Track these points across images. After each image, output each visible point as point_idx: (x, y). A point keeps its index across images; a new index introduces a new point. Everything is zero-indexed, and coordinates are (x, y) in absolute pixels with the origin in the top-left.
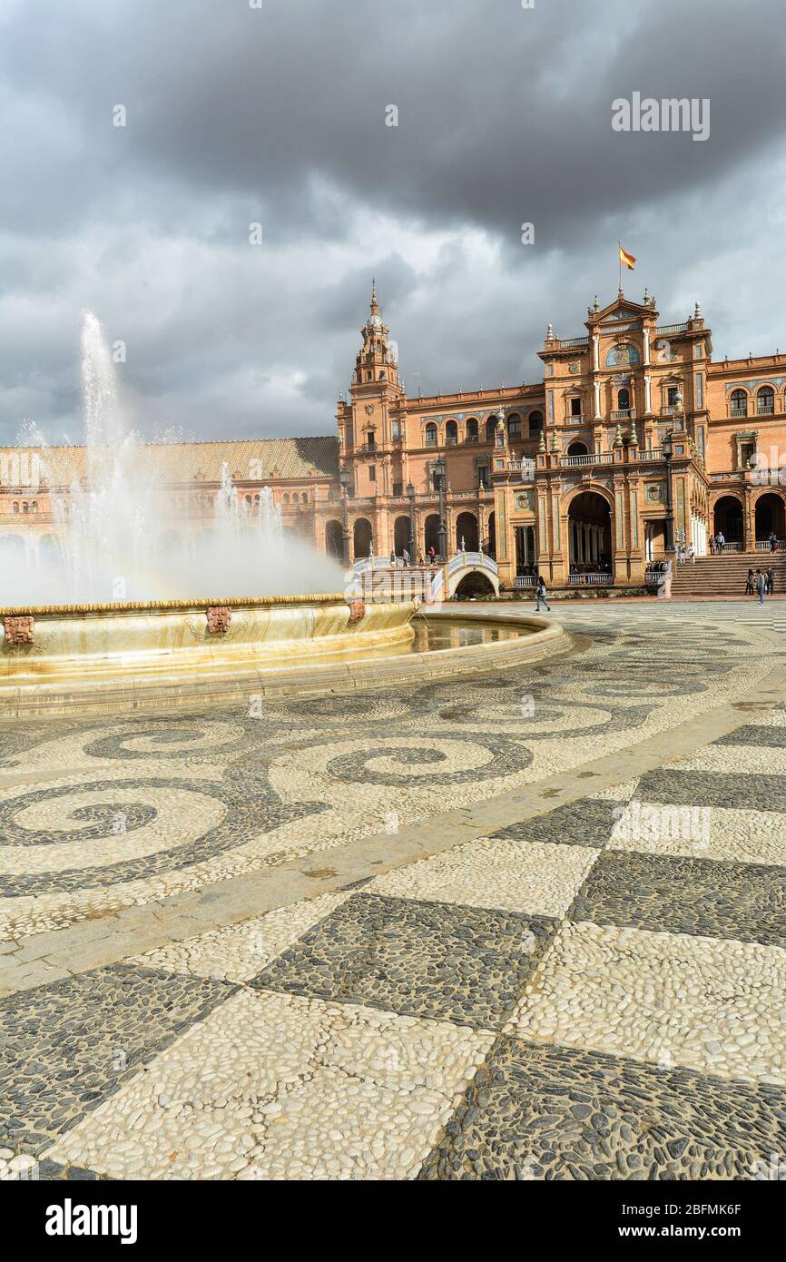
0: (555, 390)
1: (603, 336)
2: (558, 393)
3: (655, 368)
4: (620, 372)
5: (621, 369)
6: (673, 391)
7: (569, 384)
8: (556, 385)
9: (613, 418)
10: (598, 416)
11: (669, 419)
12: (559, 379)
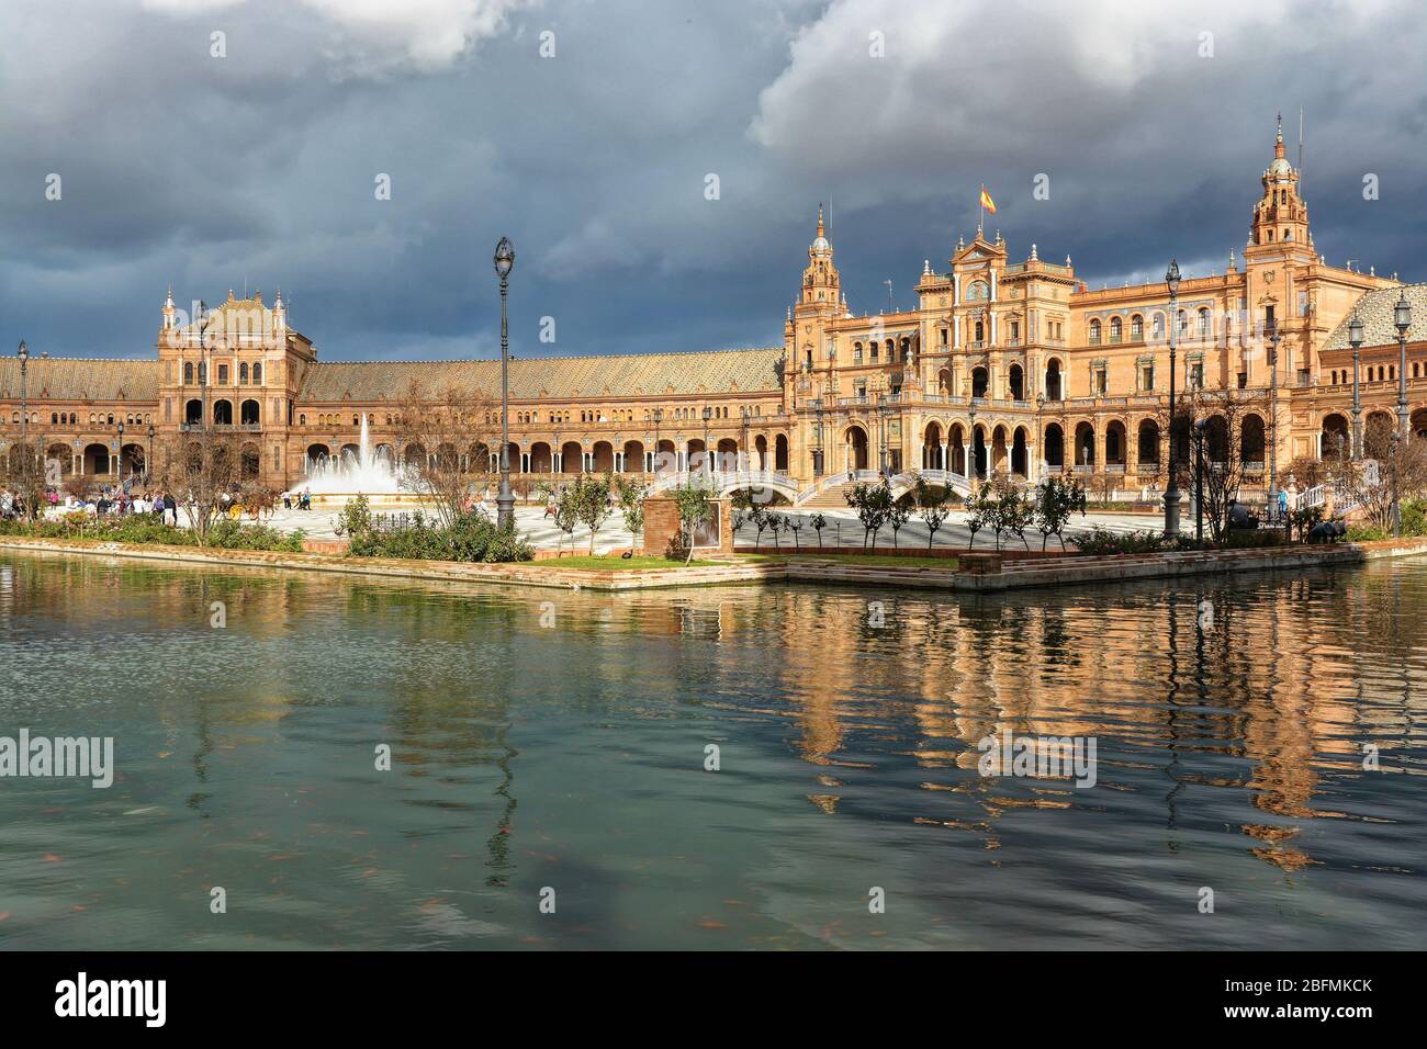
0: (928, 321)
1: (964, 273)
2: (930, 324)
3: (1000, 303)
4: (976, 307)
5: (977, 303)
6: (1015, 325)
7: (939, 315)
8: (929, 316)
9: (970, 348)
10: (957, 347)
11: (1010, 350)
12: (931, 311)
